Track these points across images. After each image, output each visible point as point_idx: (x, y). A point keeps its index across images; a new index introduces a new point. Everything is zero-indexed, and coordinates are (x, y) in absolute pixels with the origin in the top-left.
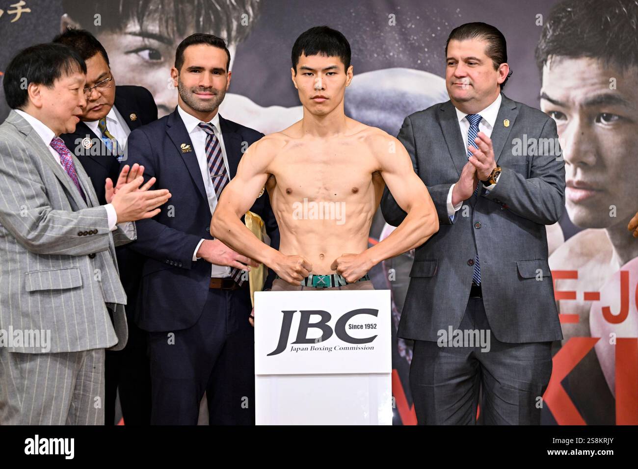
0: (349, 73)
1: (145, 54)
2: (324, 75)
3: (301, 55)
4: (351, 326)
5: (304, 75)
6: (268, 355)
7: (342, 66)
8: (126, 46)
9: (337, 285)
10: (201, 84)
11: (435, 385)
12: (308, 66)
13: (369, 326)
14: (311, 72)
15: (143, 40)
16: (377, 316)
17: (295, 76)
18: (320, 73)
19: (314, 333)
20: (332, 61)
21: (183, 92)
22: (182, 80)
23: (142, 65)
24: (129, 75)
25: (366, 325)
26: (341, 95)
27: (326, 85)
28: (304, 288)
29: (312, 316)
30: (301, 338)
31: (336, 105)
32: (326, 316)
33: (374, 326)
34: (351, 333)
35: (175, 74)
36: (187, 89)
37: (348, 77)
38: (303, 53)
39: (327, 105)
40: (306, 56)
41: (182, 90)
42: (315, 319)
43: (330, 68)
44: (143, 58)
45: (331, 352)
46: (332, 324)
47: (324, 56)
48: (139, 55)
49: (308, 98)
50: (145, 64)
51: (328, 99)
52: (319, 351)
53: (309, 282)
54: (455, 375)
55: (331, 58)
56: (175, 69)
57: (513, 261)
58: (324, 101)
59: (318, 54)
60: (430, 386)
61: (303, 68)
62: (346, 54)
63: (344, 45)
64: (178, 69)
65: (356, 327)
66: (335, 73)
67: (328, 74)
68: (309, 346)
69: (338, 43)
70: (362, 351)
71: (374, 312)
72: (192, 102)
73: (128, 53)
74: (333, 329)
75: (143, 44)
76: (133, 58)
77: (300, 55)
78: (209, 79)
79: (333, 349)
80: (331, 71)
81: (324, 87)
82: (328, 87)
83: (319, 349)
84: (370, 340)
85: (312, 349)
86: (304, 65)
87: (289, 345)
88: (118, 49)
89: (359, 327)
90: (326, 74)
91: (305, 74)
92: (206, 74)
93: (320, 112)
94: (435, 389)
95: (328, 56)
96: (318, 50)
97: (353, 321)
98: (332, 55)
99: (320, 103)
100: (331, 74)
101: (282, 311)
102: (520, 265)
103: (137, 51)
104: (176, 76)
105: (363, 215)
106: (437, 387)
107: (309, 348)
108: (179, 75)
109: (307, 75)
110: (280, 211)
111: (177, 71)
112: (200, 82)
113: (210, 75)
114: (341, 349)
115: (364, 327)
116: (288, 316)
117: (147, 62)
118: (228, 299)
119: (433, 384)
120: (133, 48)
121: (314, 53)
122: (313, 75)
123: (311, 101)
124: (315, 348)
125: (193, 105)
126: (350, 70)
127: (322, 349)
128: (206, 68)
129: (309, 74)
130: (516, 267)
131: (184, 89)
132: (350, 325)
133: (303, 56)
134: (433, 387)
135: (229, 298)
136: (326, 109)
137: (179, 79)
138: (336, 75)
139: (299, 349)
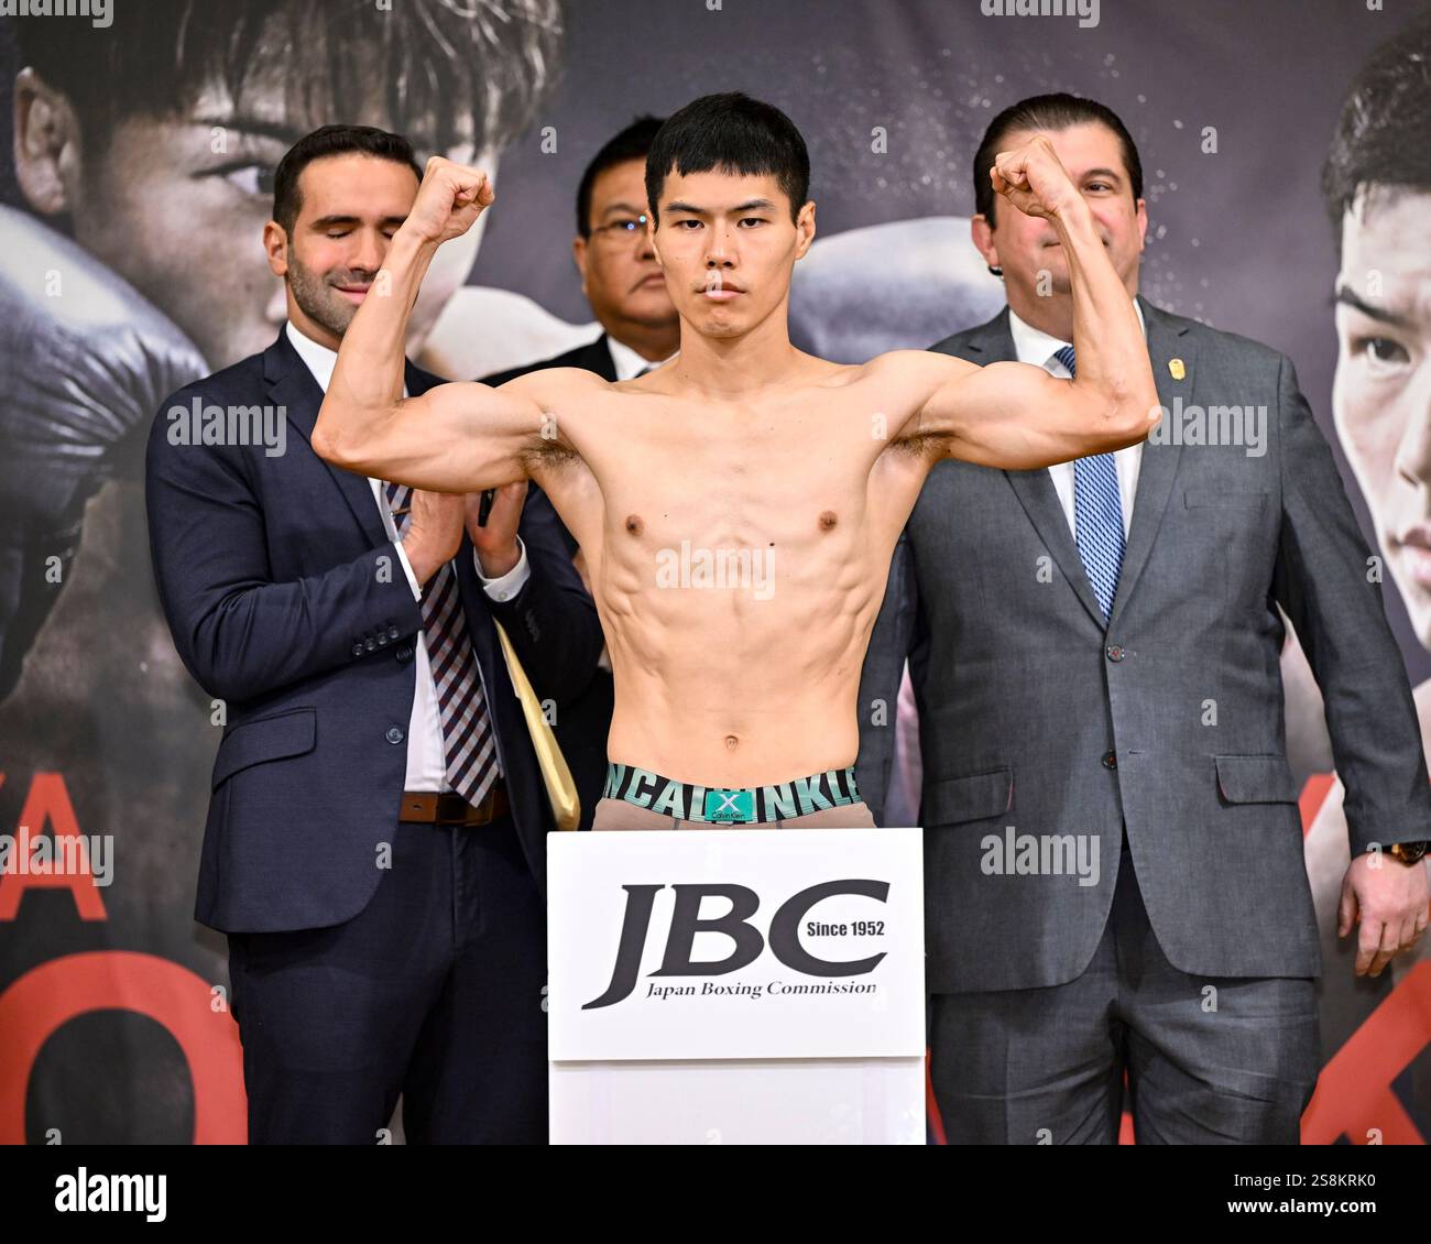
0: (804, 223)
1: (248, 178)
2: (733, 226)
3: (669, 170)
4: (815, 928)
5: (677, 228)
6: (585, 1007)
7: (782, 203)
8: (197, 156)
9: (770, 816)
10: (355, 263)
11: (1009, 1096)
12: (688, 200)
13: (862, 928)
14: (696, 218)
15: (242, 141)
16: (885, 901)
17: (656, 231)
18: (720, 222)
19: (710, 946)
20: (756, 187)
21: (305, 286)
22: (298, 255)
23: (238, 208)
24: (204, 237)
25: (854, 924)
26: (780, 283)
27: (738, 253)
28: (683, 823)
29: (706, 900)
30: (677, 961)
31: (767, 308)
32: (745, 900)
33: (877, 929)
34: (813, 946)
35: (274, 240)
36: (314, 278)
37: (801, 233)
38: (674, 166)
39: (742, 310)
40: (684, 174)
41: (300, 282)
42: (714, 908)
43: (749, 207)
44: (241, 191)
45: (758, 1000)
46: (761, 921)
47: (731, 174)
48: (230, 183)
49: (689, 289)
50: (247, 206)
51: (743, 292)
52: (726, 997)
53: (696, 809)
54: (1065, 1066)
55: (750, 179)
56: (274, 225)
57: (1206, 754)
58: (733, 298)
59: (714, 169)
60: (994, 1098)
61: (674, 208)
62: (794, 169)
63: (788, 143)
64: (283, 227)
65: (826, 930)
66: (762, 221)
67: (744, 225)
68: (697, 981)
69: (770, 138)
70: (842, 996)
71: (878, 890)
72: (330, 313)
73: (200, 175)
74: (765, 935)
75: (242, 151)
76: (214, 191)
77: (668, 173)
78: (377, 249)
79: (764, 991)
80: (752, 214)
81: (733, 260)
82: (743, 261)
83: (726, 990)
84: (867, 965)
85: (707, 991)
86: (678, 200)
87: (643, 981)
88: (174, 164)
89: (835, 930)
90: (739, 224)
91: (680, 223)
92: (367, 235)
93: (723, 329)
94: (1010, 1107)
95: (743, 174)
96: (716, 156)
97: (819, 912)
98: (755, 172)
99: (722, 303)
100: (751, 222)
101: (625, 887)
102: (1224, 765)
103: (225, 169)
104: (280, 246)
105: (843, 620)
106: (1018, 1100)
107: (699, 990)
108: (289, 242)
109: (686, 225)
110: (617, 613)
111: (282, 232)
112: (352, 257)
113: (376, 240)
114: (787, 990)
115: (850, 929)
116: (640, 899)
117: (252, 200)
118: (457, 849)
119: (1004, 1093)
120: (214, 163)
121: (702, 165)
122: (703, 226)
123: (698, 298)
124: (714, 988)
125: (335, 322)
126: (807, 213)
127: (734, 991)
128: (365, 219)
129: (692, 224)
130: (1214, 772)
131: (307, 277)
132: (810, 925)
133: (674, 175)
134: (1004, 1102)
135: (460, 849)
136: (739, 321)
137: (291, 253)
138: (765, 226)
139: (669, 991)
